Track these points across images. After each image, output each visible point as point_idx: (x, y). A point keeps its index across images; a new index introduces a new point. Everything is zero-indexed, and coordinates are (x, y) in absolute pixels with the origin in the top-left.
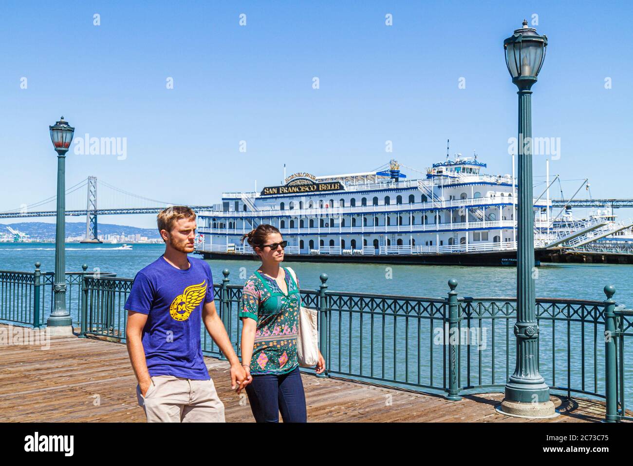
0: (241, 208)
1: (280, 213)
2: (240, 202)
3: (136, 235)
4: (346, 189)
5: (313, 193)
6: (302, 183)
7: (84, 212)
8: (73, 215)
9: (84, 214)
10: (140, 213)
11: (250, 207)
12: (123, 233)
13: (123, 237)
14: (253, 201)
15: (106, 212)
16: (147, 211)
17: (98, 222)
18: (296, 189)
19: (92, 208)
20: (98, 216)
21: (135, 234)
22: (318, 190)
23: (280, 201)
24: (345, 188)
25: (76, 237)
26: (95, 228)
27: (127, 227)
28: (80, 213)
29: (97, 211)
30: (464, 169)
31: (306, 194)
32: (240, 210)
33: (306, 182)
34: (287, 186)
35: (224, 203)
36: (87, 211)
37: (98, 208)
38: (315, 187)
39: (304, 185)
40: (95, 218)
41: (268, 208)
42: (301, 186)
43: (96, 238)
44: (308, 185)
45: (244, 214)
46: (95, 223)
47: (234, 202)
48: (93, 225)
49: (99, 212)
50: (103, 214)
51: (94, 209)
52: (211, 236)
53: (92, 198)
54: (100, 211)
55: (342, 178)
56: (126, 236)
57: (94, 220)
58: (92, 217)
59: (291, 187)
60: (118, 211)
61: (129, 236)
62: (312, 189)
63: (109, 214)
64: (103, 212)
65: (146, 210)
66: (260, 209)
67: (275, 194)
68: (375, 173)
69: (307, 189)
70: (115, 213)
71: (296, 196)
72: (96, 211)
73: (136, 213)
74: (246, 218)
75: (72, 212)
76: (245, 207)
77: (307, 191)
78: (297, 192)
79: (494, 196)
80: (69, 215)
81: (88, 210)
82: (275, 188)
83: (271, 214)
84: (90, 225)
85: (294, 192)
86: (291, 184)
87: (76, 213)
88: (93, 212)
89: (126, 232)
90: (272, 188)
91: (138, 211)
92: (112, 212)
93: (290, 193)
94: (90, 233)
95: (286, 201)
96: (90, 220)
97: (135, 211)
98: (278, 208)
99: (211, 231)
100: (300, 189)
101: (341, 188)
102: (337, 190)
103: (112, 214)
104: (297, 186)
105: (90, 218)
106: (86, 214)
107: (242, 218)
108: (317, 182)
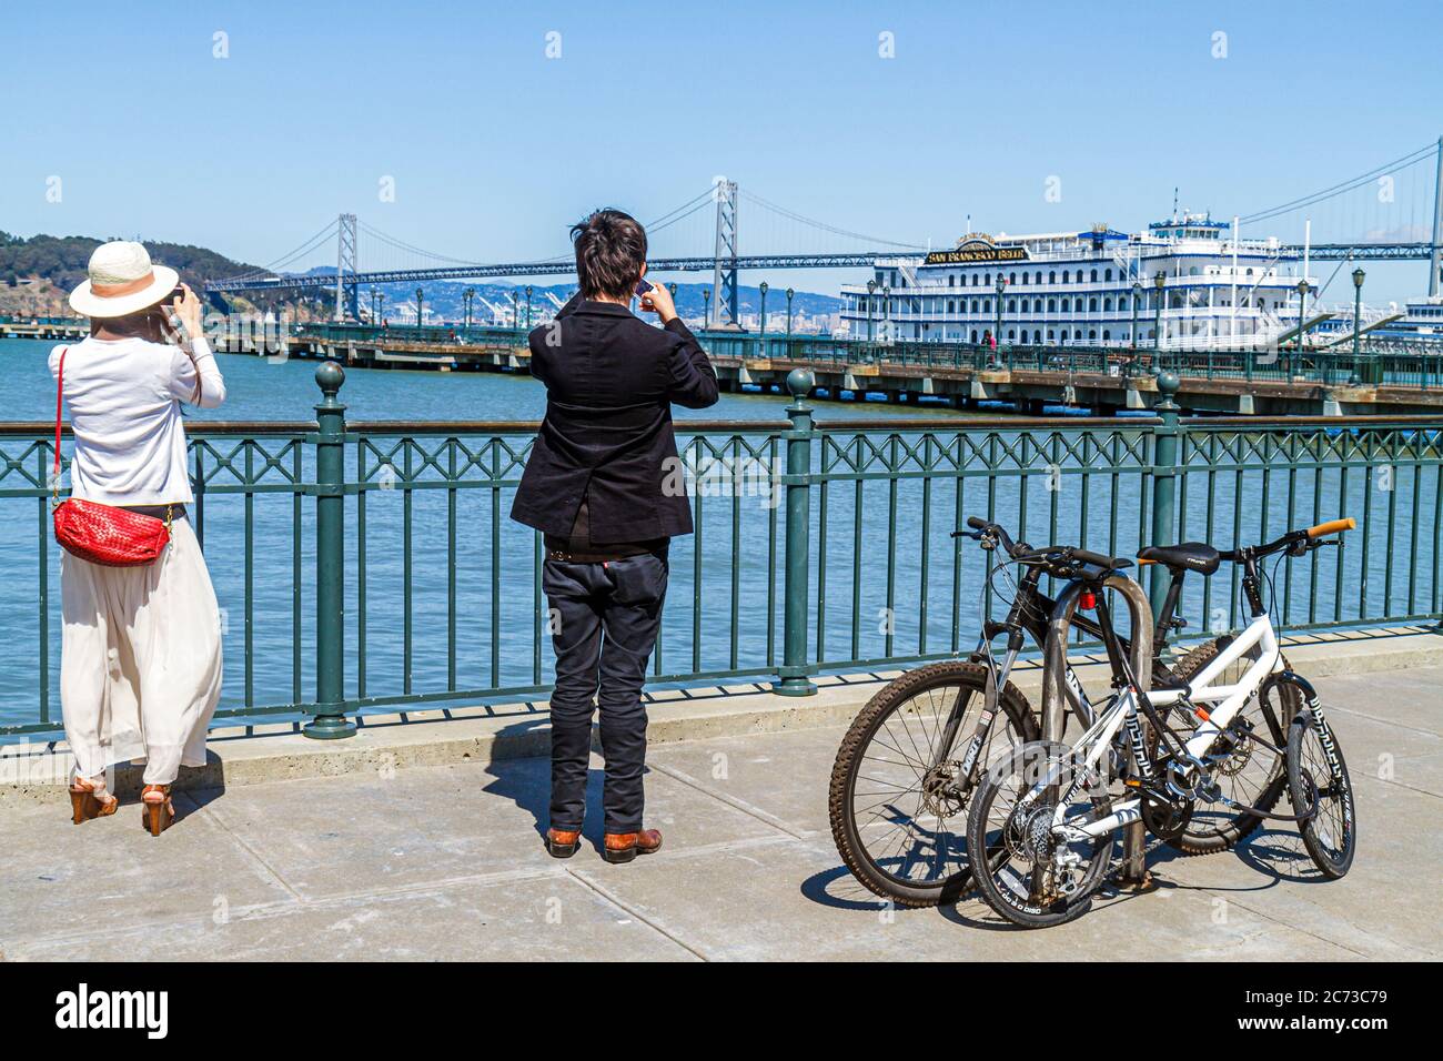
0: (899, 282)
1: (947, 291)
2: (897, 274)
3: (832, 315)
4: (1033, 258)
5: (991, 263)
6: (978, 248)
7: (709, 263)
8: (685, 269)
9: (708, 267)
10: (844, 264)
11: (910, 282)
12: (802, 311)
13: (800, 319)
14: (915, 271)
15: (757, 262)
16: (846, 261)
17: (740, 282)
18: (970, 257)
19: (726, 253)
20: (740, 272)
21: (828, 314)
22: (996, 259)
23: (950, 272)
24: (1030, 257)
25: (695, 317)
26: (733, 300)
27: (812, 296)
28: (700, 264)
29: (736, 260)
30: (1188, 232)
31: (982, 263)
32: (897, 285)
33: (982, 247)
34: (958, 251)
35: (877, 274)
36: (715, 260)
37: (739, 255)
38: (994, 254)
39: (979, 251)
40: (733, 274)
41: (934, 283)
42: (976, 251)
43: (734, 321)
44: (985, 251)
45: (900, 291)
46: (734, 288)
47: (889, 272)
48: (728, 293)
49: (741, 263)
50: (749, 266)
51: (729, 255)
52: (857, 322)
53: (727, 231)
54: (743, 259)
55: (1028, 243)
56: (807, 318)
57: (730, 282)
58: (726, 273)
59: (964, 252)
60: (783, 262)
61: (814, 317)
62: (989, 257)
63: (762, 266)
64: (751, 263)
65: (843, 260)
66: (923, 283)
67: (942, 262)
68: (1076, 234)
69: (984, 257)
70: (775, 266)
71: (970, 267)
72: (734, 260)
73: (837, 265)
74: (902, 297)
75: (683, 261)
76: (904, 280)
77: (983, 260)
78: (971, 261)
79: (1218, 272)
80: (678, 268)
81: (718, 258)
82: (942, 253)
83: (933, 291)
84: (720, 294)
85: (967, 261)
86: (963, 249)
87: (693, 263)
88: (729, 263)
89: (808, 307)
90: (939, 253)
91: (840, 261)
92: (770, 262)
93: (962, 261)
94: (720, 308)
95: (958, 274)
96: (722, 281)
97: (834, 261)
98: (946, 282)
99: (857, 314)
100: (974, 256)
101: (1026, 256)
102: (1021, 259)
103: (768, 266)
104: (971, 252)
105: (722, 276)
106: (714, 267)
107: (897, 297)
108: (997, 247)
